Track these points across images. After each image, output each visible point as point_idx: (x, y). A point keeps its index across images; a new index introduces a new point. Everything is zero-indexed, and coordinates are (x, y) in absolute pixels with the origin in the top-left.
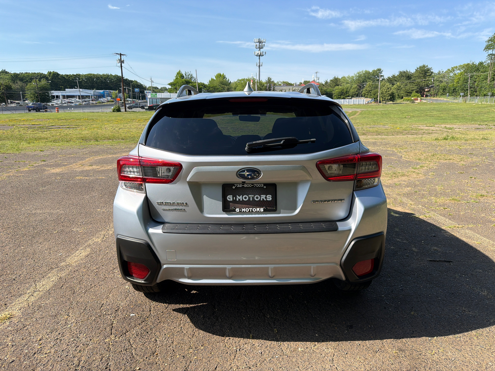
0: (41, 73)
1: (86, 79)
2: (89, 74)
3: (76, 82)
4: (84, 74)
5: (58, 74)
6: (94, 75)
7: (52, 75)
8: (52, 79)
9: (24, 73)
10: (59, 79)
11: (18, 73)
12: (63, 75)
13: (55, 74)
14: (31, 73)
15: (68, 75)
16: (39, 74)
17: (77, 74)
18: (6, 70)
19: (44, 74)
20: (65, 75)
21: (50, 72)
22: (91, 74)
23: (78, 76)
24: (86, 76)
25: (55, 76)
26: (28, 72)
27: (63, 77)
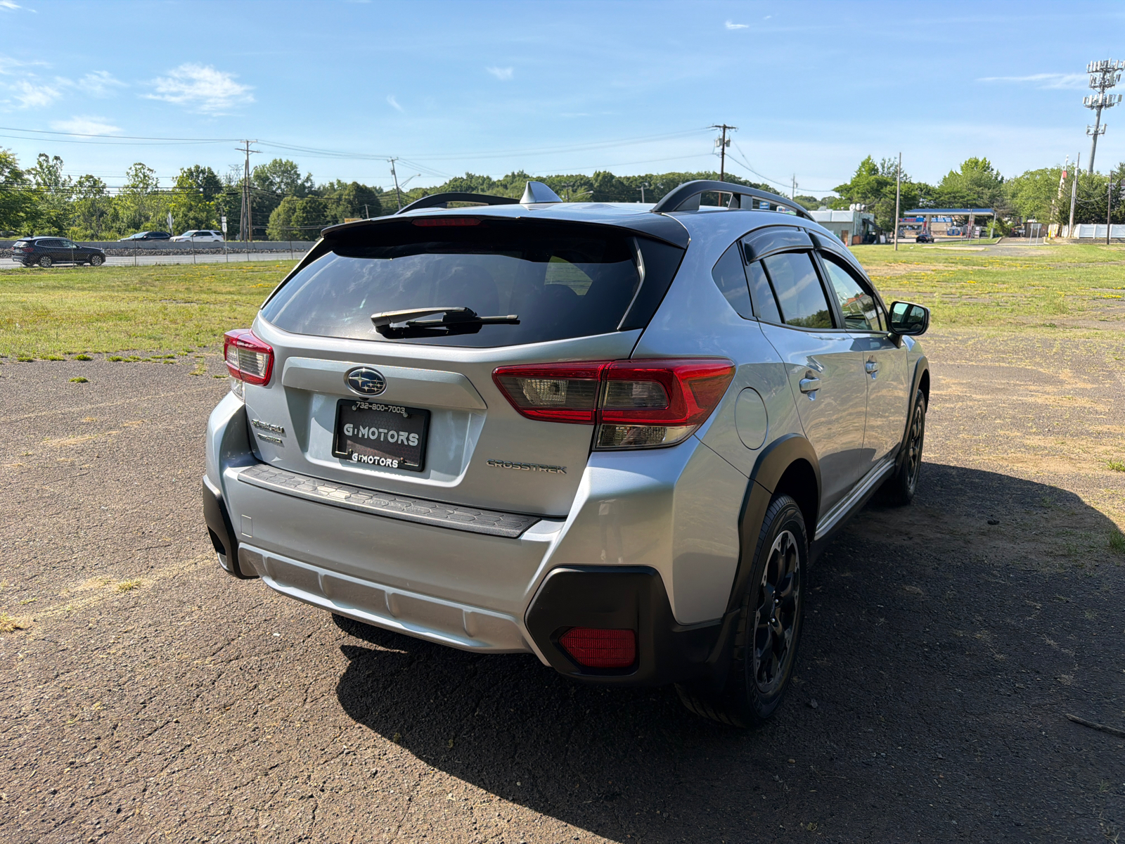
0: (582, 174)
1: (662, 184)
2: (670, 174)
3: (640, 191)
4: (660, 174)
5: (612, 177)
6: (679, 175)
7: (600, 178)
8: (600, 186)
9: (554, 176)
10: (613, 186)
11: (545, 177)
12: (620, 177)
13: (607, 177)
14: (565, 176)
15: (629, 178)
16: (578, 178)
17: (647, 175)
18: (525, 172)
19: (588, 178)
20: (624, 177)
21: (599, 172)
22: (673, 174)
23: (648, 178)
24: (663, 179)
25: (607, 179)
26: (560, 174)
27: (620, 182)
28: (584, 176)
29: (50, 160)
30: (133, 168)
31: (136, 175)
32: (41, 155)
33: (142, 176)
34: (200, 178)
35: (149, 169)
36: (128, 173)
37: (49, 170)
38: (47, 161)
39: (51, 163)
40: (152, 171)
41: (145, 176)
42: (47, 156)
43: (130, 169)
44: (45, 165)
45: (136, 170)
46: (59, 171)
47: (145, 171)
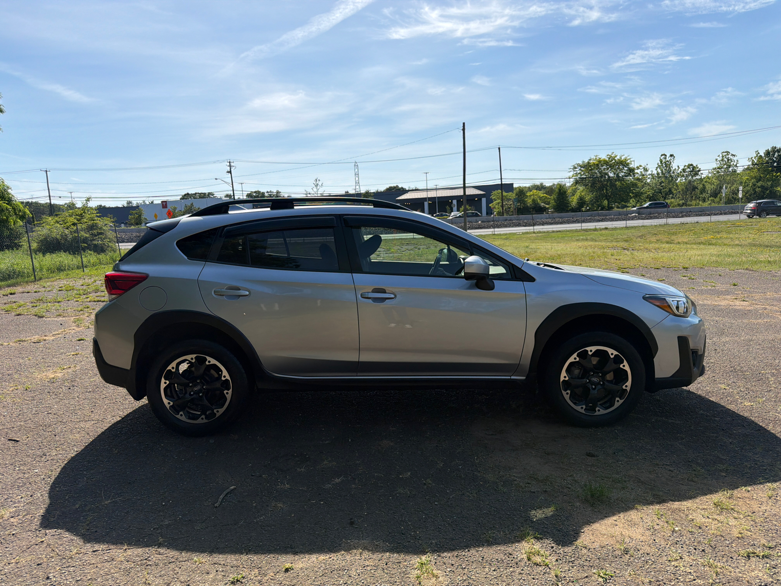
29: (667, 157)
30: (721, 155)
31: (722, 160)
32: (662, 155)
33: (726, 160)
34: (775, 156)
35: (732, 155)
36: (716, 160)
37: (666, 164)
38: (665, 158)
39: (668, 159)
40: (734, 155)
41: (728, 160)
42: (666, 155)
43: (719, 156)
44: (664, 161)
45: (723, 157)
46: (672, 163)
47: (729, 156)
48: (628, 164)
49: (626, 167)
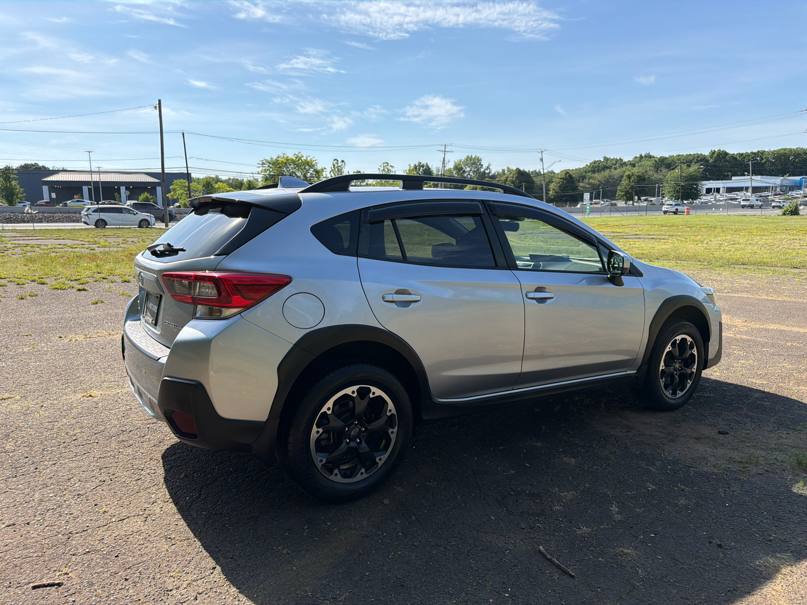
0: (699, 153)
1: (774, 158)
2: (782, 149)
3: (749, 164)
4: (772, 150)
5: (726, 154)
6: (791, 150)
7: (715, 155)
8: (715, 161)
9: (675, 156)
10: (727, 161)
11: (667, 157)
12: (734, 154)
13: (721, 154)
14: (685, 155)
15: (742, 155)
16: (696, 156)
17: (759, 152)
18: (651, 154)
19: (704, 155)
20: (737, 154)
21: (714, 150)
22: (785, 149)
23: (761, 154)
24: (775, 154)
25: (722, 156)
26: (681, 154)
27: (733, 157)
28: (701, 154)
29: (339, 163)
30: (382, 166)
31: (384, 170)
32: (335, 160)
33: (387, 170)
34: (421, 170)
35: (391, 166)
36: (379, 169)
37: (338, 169)
38: (337, 163)
39: (340, 164)
40: (392, 167)
41: (388, 170)
42: (338, 161)
43: (381, 166)
44: (336, 166)
45: (384, 167)
46: (343, 169)
47: (389, 167)
48: (314, 166)
49: (312, 168)
